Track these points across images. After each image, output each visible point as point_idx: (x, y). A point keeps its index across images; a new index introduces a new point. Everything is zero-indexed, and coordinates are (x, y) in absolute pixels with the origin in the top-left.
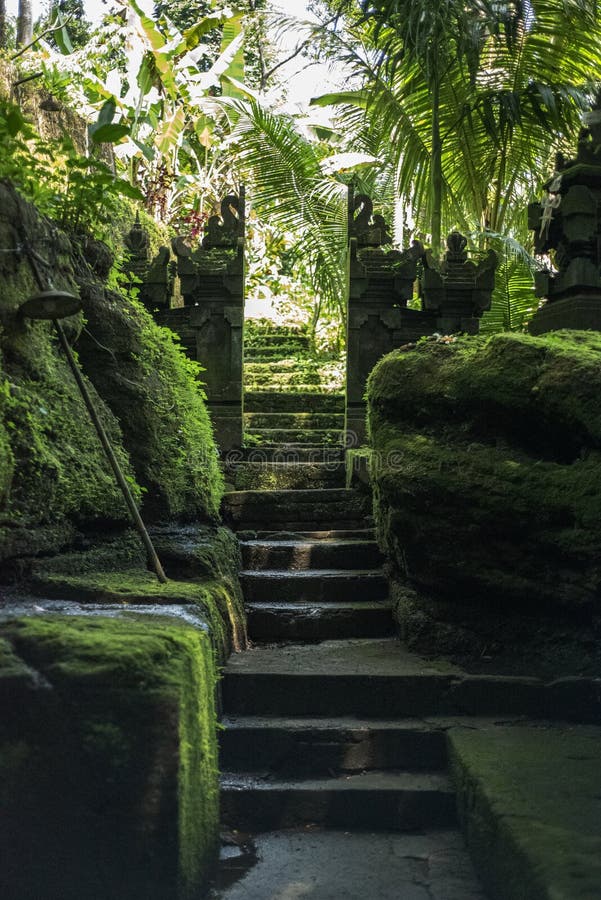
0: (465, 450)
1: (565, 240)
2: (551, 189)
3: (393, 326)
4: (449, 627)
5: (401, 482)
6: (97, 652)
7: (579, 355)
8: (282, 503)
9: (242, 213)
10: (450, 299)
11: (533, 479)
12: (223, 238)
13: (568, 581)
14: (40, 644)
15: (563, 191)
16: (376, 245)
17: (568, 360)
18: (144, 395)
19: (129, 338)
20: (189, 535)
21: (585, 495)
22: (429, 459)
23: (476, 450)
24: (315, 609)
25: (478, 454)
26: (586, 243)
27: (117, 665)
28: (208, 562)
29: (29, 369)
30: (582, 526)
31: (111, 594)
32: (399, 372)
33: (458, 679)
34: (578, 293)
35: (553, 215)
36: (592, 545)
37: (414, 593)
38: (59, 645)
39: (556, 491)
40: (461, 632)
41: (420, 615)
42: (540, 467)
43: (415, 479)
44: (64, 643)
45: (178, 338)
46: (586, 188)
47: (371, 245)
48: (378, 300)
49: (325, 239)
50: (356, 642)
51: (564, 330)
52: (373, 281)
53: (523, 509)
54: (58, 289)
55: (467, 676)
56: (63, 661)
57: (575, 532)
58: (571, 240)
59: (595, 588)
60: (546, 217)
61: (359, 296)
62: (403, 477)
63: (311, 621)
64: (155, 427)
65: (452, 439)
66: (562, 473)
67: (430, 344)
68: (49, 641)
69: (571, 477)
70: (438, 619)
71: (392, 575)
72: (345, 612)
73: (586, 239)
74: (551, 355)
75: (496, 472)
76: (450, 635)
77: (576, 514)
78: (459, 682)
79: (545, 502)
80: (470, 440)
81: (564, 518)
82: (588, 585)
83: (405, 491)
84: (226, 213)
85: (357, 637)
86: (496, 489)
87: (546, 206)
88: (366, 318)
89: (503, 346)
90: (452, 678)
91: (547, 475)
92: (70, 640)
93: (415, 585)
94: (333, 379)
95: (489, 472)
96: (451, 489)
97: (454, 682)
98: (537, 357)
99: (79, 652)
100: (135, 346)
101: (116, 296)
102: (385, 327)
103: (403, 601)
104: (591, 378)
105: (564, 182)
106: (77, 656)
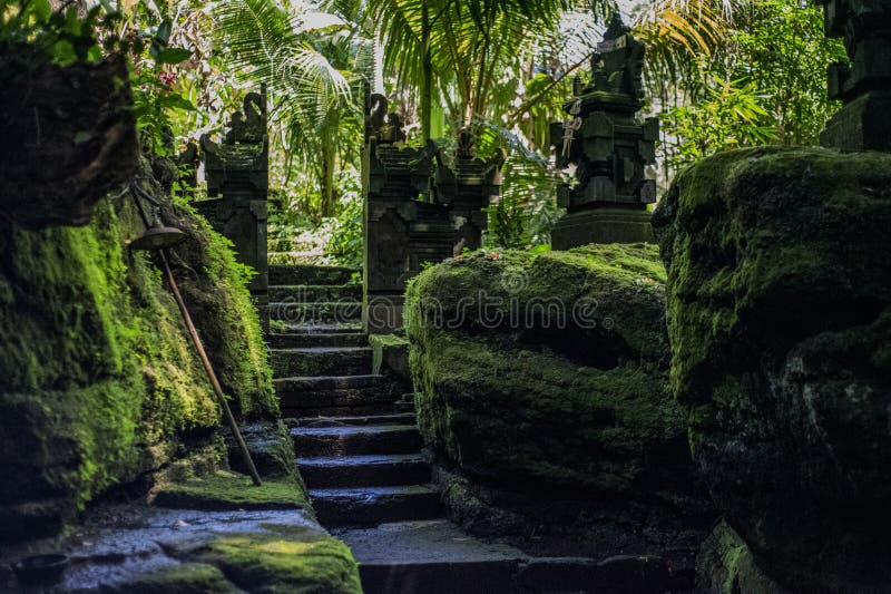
0: (516, 357)
1: (585, 159)
2: (571, 111)
3: (409, 219)
4: (502, 512)
5: (462, 386)
6: (298, 575)
7: (616, 276)
8: (318, 390)
9: (264, 110)
10: (462, 193)
11: (579, 384)
12: (247, 134)
13: (608, 471)
14: (245, 570)
15: (583, 114)
16: (391, 142)
17: (607, 281)
18: (217, 306)
19: (200, 252)
20: (257, 433)
21: (625, 399)
22: (486, 366)
23: (526, 357)
24: (371, 495)
25: (528, 360)
26: (605, 162)
27: (317, 586)
28: (281, 459)
29: (140, 298)
30: (622, 425)
31: (228, 502)
32: (453, 286)
33: (523, 561)
34: (598, 207)
35: (574, 136)
36: (632, 442)
37: (466, 481)
38: (263, 571)
39: (599, 395)
40: (513, 515)
41: (474, 501)
42: (583, 373)
43: (474, 384)
44: (267, 568)
45: (232, 245)
46: (603, 113)
47: (387, 142)
48: (395, 194)
49: (303, 107)
50: (410, 524)
51: (592, 245)
52: (392, 177)
53: (570, 410)
54: (166, 226)
55: (532, 560)
56: (270, 584)
57: (617, 430)
58: (592, 160)
59: (632, 477)
60: (568, 137)
61: (377, 191)
62: (462, 382)
63: (368, 506)
64: (227, 334)
65: (505, 346)
66: (602, 378)
67: (479, 260)
68: (253, 567)
69: (612, 383)
70: (491, 506)
71: (436, 461)
72: (398, 497)
73: (605, 159)
74: (593, 276)
75: (545, 377)
76: (503, 518)
77: (617, 414)
78: (524, 565)
79: (590, 404)
80: (520, 349)
81: (606, 417)
82: (627, 475)
83: (466, 395)
84: (247, 107)
85: (410, 519)
86: (546, 393)
87: (568, 127)
88: (384, 211)
89: (549, 266)
90: (519, 561)
91: (591, 381)
92: (271, 566)
93: (466, 474)
94: (315, 246)
95: (539, 377)
96: (506, 392)
97: (521, 565)
98: (579, 277)
99: (282, 575)
100: (206, 260)
101: (183, 210)
102: (402, 219)
103: (456, 489)
104: (629, 298)
105: (583, 105)
106: (282, 580)
